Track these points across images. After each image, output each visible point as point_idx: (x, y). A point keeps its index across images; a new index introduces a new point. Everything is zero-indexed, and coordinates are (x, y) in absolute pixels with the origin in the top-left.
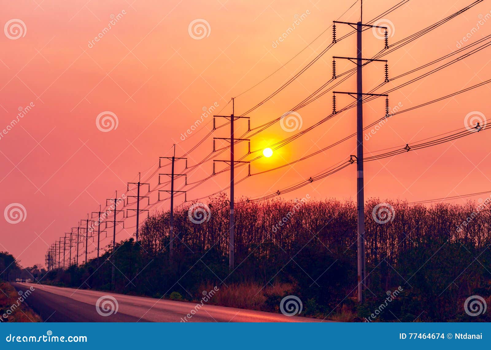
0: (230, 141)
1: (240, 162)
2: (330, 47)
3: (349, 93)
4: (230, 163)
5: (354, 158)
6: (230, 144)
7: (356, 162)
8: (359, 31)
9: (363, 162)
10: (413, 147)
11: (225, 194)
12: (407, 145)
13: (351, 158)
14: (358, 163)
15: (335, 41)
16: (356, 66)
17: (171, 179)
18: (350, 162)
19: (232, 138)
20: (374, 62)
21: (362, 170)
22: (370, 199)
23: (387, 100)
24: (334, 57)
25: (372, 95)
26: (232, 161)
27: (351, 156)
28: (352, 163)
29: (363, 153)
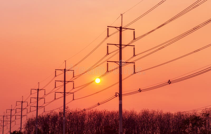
0: (64, 82)
1: (69, 93)
2: (106, 39)
3: (115, 62)
4: (63, 93)
5: (117, 94)
6: (64, 84)
7: (119, 96)
8: (121, 31)
9: (122, 96)
10: (143, 90)
11: (67, 107)
12: (140, 89)
13: (116, 94)
14: (119, 97)
15: (108, 36)
16: (119, 48)
17: (37, 100)
18: (115, 96)
19: (65, 81)
20: (127, 46)
21: (122, 100)
22: (143, 109)
23: (134, 65)
24: (108, 44)
25: (127, 63)
26: (65, 92)
27: (116, 93)
28: (116, 97)
29: (122, 92)
